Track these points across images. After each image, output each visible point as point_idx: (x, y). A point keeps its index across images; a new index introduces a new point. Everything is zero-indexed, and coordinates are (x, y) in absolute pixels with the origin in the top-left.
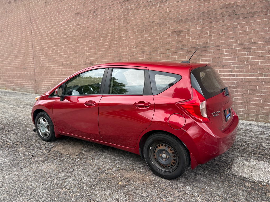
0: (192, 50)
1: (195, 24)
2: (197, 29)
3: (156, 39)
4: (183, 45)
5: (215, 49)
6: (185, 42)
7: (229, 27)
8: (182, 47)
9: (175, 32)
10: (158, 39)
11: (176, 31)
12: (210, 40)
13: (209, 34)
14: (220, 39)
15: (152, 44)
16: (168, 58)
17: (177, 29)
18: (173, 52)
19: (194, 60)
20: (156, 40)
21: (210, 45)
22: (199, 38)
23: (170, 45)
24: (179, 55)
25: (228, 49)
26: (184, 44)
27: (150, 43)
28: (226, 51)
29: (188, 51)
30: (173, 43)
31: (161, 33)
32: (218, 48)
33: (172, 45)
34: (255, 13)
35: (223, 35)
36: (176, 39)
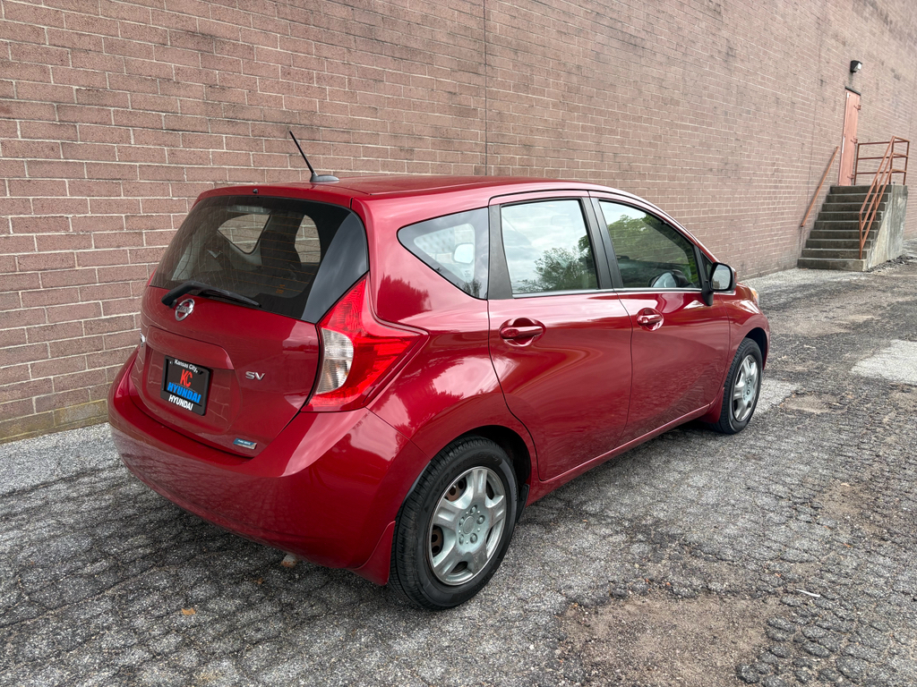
0: (269, 129)
1: (270, 27)
2: (279, 49)
3: (85, 43)
4: (233, 106)
5: (339, 139)
6: (239, 94)
7: (364, 73)
8: (231, 114)
9: (193, 34)
10: (98, 43)
11: (193, 29)
12: (321, 103)
13: (317, 82)
14: (346, 106)
15: (63, 62)
16: (172, 153)
17: (198, 23)
18: (189, 128)
19: (280, 171)
20: (92, 47)
21: (324, 123)
22: (289, 88)
23: (175, 91)
24: (220, 145)
25: (369, 144)
26: (234, 99)
27: (47, 52)
28: (367, 152)
29: (256, 132)
30: (189, 86)
31: (114, 14)
32: (346, 136)
33: (182, 92)
34: (413, 51)
35: (352, 96)
36: (200, 72)
